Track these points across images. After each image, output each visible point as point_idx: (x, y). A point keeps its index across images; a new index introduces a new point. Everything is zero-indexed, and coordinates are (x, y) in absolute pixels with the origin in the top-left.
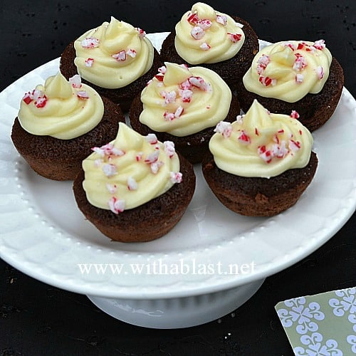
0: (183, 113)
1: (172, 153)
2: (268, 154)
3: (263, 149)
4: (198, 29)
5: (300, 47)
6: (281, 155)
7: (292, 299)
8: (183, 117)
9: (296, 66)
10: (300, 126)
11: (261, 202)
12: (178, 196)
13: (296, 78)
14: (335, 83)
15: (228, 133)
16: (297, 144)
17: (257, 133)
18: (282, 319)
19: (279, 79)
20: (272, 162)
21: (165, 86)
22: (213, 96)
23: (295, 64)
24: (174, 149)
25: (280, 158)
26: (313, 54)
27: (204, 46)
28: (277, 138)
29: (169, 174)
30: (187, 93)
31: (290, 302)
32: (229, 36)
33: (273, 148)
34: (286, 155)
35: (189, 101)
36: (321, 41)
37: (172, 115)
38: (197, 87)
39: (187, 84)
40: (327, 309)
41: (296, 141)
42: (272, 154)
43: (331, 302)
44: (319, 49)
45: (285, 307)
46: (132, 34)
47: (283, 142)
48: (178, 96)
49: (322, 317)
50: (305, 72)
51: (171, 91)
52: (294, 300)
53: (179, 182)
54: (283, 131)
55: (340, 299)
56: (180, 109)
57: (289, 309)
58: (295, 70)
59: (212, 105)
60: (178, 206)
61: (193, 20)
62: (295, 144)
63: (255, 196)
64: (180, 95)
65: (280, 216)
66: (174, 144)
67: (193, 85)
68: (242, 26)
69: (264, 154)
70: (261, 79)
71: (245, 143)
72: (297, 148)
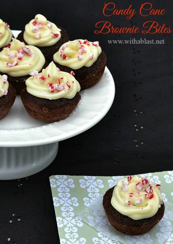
0: (17, 64)
1: (5, 81)
2: (52, 88)
3: (51, 85)
4: (36, 27)
5: (85, 43)
6: (59, 90)
7: (60, 176)
8: (16, 66)
9: (80, 51)
10: (74, 79)
11: (45, 111)
12: (4, 101)
13: (79, 57)
14: (100, 64)
15: (36, 76)
16: (69, 87)
17: (49, 76)
18: (51, 183)
19: (70, 57)
20: (54, 92)
21: (11, 50)
22: (34, 59)
23: (79, 50)
24: (7, 79)
25: (58, 91)
26: (90, 47)
27: (38, 36)
28: (59, 81)
29: (1, 90)
30: (20, 55)
31: (58, 176)
32: (52, 34)
33: (55, 86)
34: (62, 90)
35: (21, 59)
36: (97, 42)
37: (11, 65)
38: (27, 53)
39: (21, 50)
40: (77, 184)
41: (69, 85)
42: (54, 88)
43: (80, 181)
44: (95, 45)
45: (55, 178)
46: (2, 25)
47: (62, 84)
48: (16, 56)
49: (73, 186)
50: (84, 55)
51: (13, 53)
52: (61, 176)
53: (6, 95)
54: (63, 78)
55: (86, 180)
56: (16, 62)
57: (57, 180)
58: (79, 53)
59: (33, 63)
60: (3, 106)
61: (35, 23)
62: (68, 86)
63: (43, 107)
64: (17, 55)
65: (56, 123)
66: (7, 77)
67: (24, 52)
68: (60, 30)
69: (51, 87)
70: (61, 56)
71: (43, 81)
72: (69, 88)
